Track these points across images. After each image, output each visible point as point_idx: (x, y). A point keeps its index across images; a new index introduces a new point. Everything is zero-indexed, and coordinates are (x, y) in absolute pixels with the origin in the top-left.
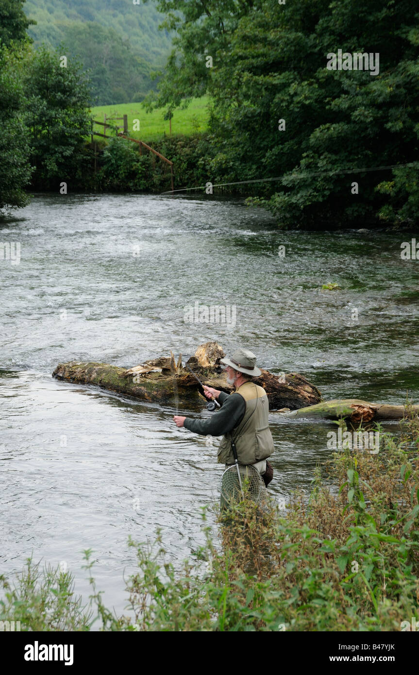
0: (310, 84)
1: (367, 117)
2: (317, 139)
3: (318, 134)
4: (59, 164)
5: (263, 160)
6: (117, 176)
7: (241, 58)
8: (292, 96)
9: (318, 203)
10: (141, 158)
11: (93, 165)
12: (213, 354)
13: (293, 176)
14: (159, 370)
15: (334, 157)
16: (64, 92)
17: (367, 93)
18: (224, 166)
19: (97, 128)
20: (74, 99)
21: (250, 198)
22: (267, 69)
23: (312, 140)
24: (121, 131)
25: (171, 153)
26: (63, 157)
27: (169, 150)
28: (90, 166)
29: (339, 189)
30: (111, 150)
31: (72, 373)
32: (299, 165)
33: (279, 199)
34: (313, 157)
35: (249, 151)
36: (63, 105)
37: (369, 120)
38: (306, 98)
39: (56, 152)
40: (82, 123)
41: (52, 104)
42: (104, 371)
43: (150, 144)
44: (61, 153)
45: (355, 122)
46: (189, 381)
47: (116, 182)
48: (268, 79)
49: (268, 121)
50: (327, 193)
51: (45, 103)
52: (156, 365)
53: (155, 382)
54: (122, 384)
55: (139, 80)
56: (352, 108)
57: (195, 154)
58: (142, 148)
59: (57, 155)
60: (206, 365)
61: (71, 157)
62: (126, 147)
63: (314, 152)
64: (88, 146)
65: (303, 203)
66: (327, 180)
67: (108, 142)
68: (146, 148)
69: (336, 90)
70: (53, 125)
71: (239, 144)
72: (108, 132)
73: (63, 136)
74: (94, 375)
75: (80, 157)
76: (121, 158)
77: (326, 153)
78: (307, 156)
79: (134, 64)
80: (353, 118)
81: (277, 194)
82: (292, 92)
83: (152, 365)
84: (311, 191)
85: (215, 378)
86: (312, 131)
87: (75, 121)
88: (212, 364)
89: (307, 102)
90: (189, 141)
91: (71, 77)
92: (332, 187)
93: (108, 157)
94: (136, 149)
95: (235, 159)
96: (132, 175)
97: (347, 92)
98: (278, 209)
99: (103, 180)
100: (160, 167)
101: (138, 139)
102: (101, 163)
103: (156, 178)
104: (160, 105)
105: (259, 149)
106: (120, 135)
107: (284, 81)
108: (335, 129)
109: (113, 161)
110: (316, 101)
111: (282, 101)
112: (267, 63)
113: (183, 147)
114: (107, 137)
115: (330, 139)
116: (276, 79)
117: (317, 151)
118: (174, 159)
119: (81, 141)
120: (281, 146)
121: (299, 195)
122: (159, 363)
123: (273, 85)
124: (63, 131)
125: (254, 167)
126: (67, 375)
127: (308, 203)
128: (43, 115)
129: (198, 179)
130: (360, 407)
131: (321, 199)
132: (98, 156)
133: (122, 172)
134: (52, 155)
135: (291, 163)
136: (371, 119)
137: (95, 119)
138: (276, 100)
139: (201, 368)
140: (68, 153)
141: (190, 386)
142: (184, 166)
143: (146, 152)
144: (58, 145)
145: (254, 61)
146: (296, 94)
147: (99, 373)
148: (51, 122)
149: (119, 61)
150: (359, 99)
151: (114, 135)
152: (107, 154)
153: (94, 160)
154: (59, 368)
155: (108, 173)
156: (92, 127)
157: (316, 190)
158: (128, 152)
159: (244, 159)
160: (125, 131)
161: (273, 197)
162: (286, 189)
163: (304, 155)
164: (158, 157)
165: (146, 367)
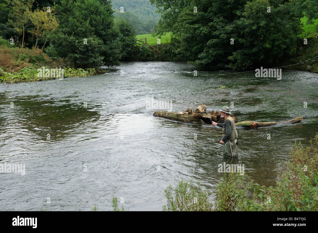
0: (207, 27)
1: (224, 37)
2: (209, 44)
3: (209, 42)
4: (127, 53)
5: (192, 50)
6: (144, 56)
7: (185, 20)
8: (201, 31)
9: (210, 63)
10: (151, 51)
11: (136, 53)
12: (203, 108)
13: (202, 55)
14: (187, 113)
15: (214, 49)
16: (128, 32)
17: (224, 30)
18: (180, 52)
19: (138, 42)
20: (131, 34)
21: (189, 62)
22: (193, 23)
23: (208, 44)
24: (145, 43)
25: (160, 49)
26: (128, 51)
27: (159, 48)
28: (135, 53)
29: (216, 58)
30: (142, 48)
31: (159, 114)
32: (203, 52)
33: (197, 62)
34: (208, 49)
35: (188, 48)
36: (128, 35)
37: (225, 38)
38: (205, 32)
39: (126, 49)
40: (133, 41)
41: (125, 35)
42: (170, 114)
43: (153, 46)
44: (127, 50)
45: (220, 38)
46: (198, 116)
47: (143, 58)
48: (194, 26)
49: (193, 38)
50: (212, 60)
51: (123, 35)
52: (187, 111)
53: (187, 117)
54: (176, 117)
55: (141, 28)
56: (220, 34)
57: (167, 49)
58: (151, 48)
59: (126, 50)
60: (202, 111)
61: (130, 51)
62: (146, 47)
63: (208, 47)
64: (135, 47)
65: (205, 63)
66: (212, 56)
67: (141, 46)
68: (152, 48)
69: (214, 29)
70: (125, 42)
71: (184, 45)
72: (141, 43)
73: (128, 44)
74: (167, 115)
75: (133, 51)
76: (145, 51)
77: (212, 48)
78: (206, 49)
79: (139, 23)
80: (220, 37)
81: (196, 60)
82: (201, 30)
83: (185, 111)
84: (207, 59)
85: (205, 115)
86: (208, 41)
87: (131, 40)
88: (203, 111)
89: (206, 33)
90: (165, 45)
91: (130, 27)
92: (213, 58)
93: (141, 50)
94: (149, 48)
95: (183, 50)
96: (148, 56)
97: (218, 30)
98: (197, 65)
99: (140, 57)
100: (157, 53)
101: (150, 45)
102: (139, 53)
103: (156, 57)
104: (157, 35)
105: (191, 47)
106: (144, 44)
107: (198, 27)
108: (215, 40)
109: (143, 52)
110: (208, 32)
111: (198, 32)
112: (193, 21)
113: (163, 47)
114: (141, 45)
115: (213, 43)
116: (196, 26)
117: (209, 47)
118: (161, 51)
119: (133, 46)
120: (197, 46)
121: (204, 61)
122: (188, 111)
123: (195, 28)
124: (128, 43)
125: (189, 52)
126: (158, 115)
127: (207, 63)
128: (122, 39)
129: (168, 57)
130: (253, 123)
131: (210, 62)
132: (138, 50)
133: (145, 55)
134: (125, 50)
135: (201, 51)
136: (226, 37)
137: (137, 39)
138: (196, 32)
139: (200, 112)
140: (129, 50)
141: (199, 118)
142: (164, 53)
143: (152, 49)
144: (126, 47)
145: (189, 21)
146: (202, 30)
147: (168, 114)
148: (124, 41)
149: (135, 23)
150: (222, 31)
151: (143, 44)
152: (141, 49)
153: (137, 51)
154: (155, 113)
155: (141, 55)
156: (136, 42)
157: (209, 59)
158: (147, 49)
159: (186, 50)
160: (146, 43)
161: (195, 61)
162: (199, 59)
163: (205, 48)
164: (156, 50)
165: (184, 112)
